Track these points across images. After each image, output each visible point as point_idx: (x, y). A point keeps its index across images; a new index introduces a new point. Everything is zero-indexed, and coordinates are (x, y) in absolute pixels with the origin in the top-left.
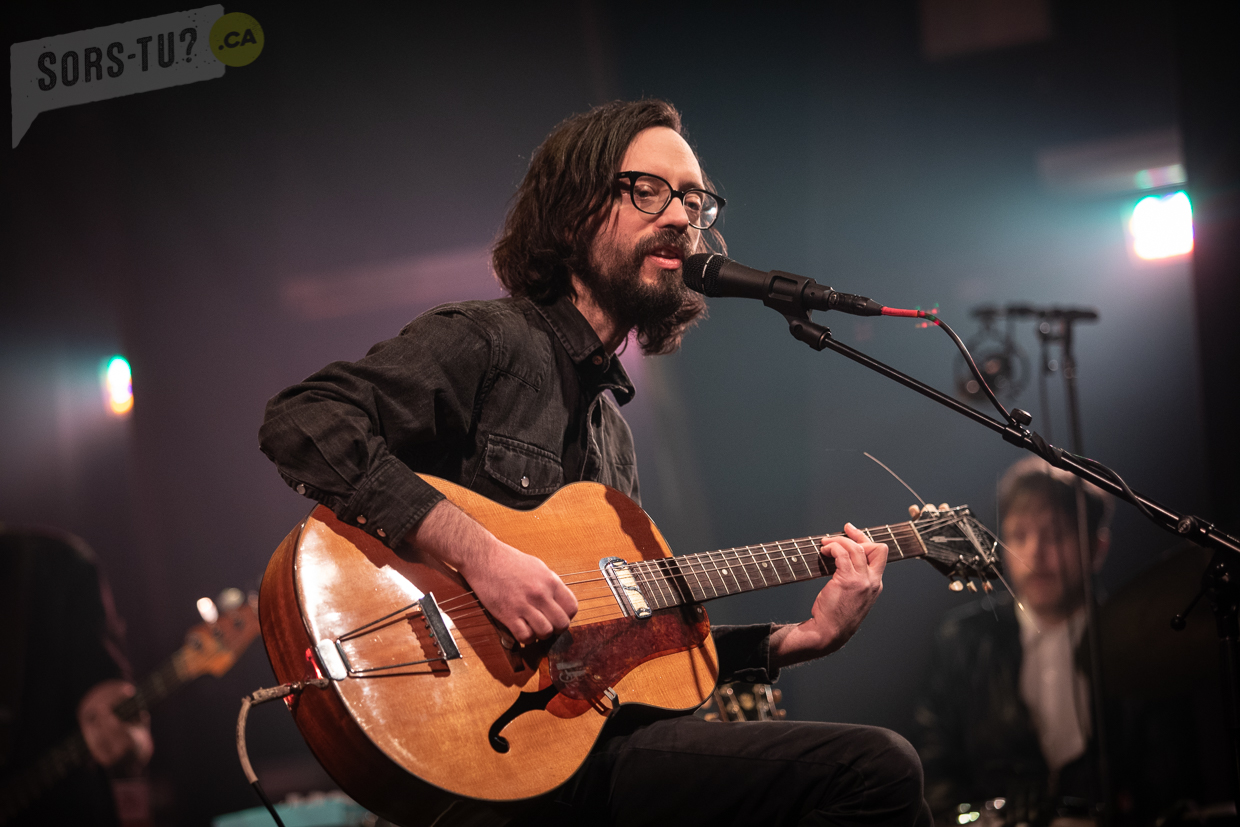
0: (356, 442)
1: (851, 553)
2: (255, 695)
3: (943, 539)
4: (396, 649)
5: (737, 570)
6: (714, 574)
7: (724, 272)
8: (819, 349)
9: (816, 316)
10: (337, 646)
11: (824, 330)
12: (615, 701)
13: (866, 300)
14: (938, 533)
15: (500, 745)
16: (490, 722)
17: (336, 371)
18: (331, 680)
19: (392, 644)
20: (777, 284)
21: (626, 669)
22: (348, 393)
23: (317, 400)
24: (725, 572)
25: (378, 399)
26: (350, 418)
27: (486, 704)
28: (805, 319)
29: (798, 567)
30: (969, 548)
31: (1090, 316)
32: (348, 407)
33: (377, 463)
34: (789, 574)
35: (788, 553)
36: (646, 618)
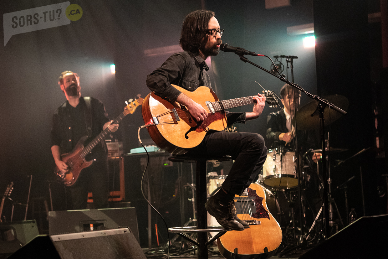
0: (164, 83)
1: (259, 99)
2: (141, 127)
3: (269, 98)
4: (168, 119)
5: (231, 104)
6: (227, 104)
7: (227, 47)
8: (245, 62)
9: (245, 56)
10: (157, 118)
11: (246, 59)
12: (208, 129)
13: (254, 53)
14: (267, 96)
15: (187, 137)
16: (185, 133)
17: (160, 69)
18: (156, 124)
19: (167, 118)
20: (238, 50)
21: (210, 123)
22: (163, 74)
23: (157, 75)
24: (229, 104)
25: (169, 75)
26: (163, 79)
27: (184, 130)
28: (243, 56)
29: (242, 103)
30: (273, 99)
31: (296, 57)
32: (163, 76)
33: (168, 87)
34: (241, 105)
35: (241, 100)
36: (214, 113)
